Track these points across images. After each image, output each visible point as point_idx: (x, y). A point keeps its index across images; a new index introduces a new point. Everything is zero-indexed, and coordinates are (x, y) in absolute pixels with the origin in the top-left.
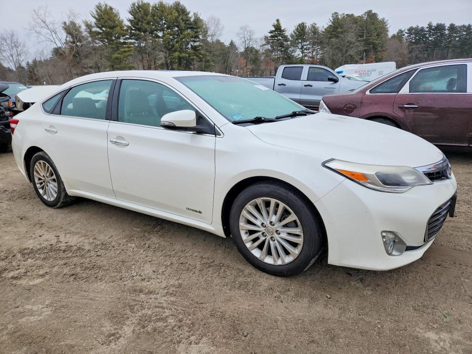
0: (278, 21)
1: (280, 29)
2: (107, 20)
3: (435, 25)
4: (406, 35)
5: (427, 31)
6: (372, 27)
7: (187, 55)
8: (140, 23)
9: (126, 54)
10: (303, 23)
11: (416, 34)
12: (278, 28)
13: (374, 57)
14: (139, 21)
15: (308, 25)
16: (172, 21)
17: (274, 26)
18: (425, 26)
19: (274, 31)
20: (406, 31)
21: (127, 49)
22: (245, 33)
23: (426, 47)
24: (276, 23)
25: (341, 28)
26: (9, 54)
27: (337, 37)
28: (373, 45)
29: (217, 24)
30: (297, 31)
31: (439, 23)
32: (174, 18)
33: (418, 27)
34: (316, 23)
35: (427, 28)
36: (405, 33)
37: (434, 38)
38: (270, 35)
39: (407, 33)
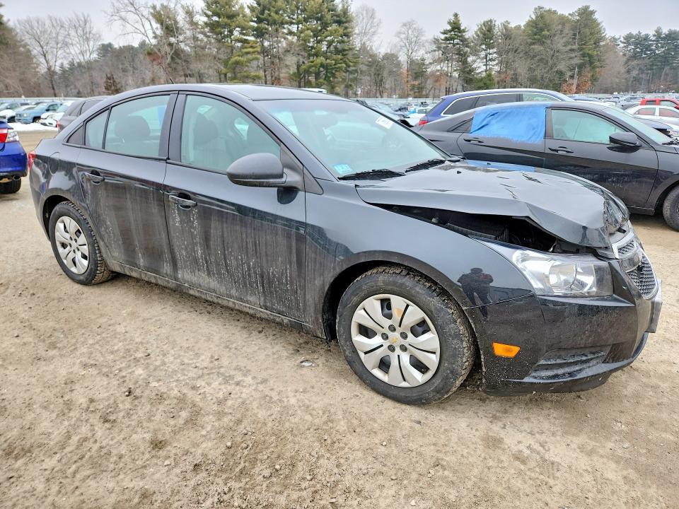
0: (456, 15)
1: (459, 28)
2: (224, 4)
3: (667, 33)
4: (622, 45)
5: (654, 41)
6: (587, 31)
7: (333, 62)
8: (266, 12)
9: (250, 57)
10: (491, 21)
11: (636, 44)
12: (456, 27)
13: (589, 75)
14: (264, 8)
15: (498, 23)
16: (314, 10)
17: (449, 23)
18: (651, 33)
19: (450, 31)
20: (622, 39)
21: (251, 50)
22: (410, 32)
23: (651, 63)
24: (453, 18)
25: (548, 31)
26: (78, 52)
27: (542, 43)
28: (589, 57)
29: (372, 17)
30: (481, 32)
31: (673, 29)
32: (317, 6)
33: (640, 34)
34: (509, 21)
35: (654, 36)
36: (620, 43)
37: (664, 52)
38: (443, 37)
39: (625, 43)
